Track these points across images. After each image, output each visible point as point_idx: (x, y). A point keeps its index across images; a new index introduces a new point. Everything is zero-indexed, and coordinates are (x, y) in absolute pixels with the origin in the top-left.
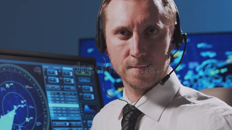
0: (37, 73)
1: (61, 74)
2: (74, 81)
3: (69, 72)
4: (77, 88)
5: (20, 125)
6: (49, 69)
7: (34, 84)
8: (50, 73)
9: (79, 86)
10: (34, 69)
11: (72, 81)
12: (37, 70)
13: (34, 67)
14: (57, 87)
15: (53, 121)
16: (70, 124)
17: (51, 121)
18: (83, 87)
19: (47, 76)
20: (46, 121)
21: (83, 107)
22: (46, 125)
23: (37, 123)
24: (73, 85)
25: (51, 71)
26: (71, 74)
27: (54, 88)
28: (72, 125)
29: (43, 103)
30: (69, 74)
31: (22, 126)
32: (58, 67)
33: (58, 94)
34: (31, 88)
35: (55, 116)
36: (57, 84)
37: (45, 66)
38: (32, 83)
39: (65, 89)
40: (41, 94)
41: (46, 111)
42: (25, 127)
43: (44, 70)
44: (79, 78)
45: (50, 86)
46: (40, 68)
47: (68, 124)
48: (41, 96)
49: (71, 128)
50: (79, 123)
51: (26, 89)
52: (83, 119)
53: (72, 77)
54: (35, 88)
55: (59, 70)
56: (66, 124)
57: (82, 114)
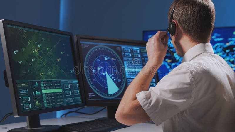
0: (118, 51)
1: (132, 52)
6: (125, 48)
7: (117, 57)
8: (126, 51)
9: (143, 59)
10: (117, 49)
11: (139, 56)
13: (116, 47)
14: (130, 59)
15: (128, 79)
19: (124, 53)
20: (124, 79)
22: (124, 81)
23: (119, 80)
24: (139, 58)
25: (127, 50)
26: (138, 52)
27: (128, 59)
30: (137, 51)
32: (131, 48)
33: (131, 63)
34: (115, 59)
35: (129, 76)
36: (130, 57)
37: (123, 47)
38: (115, 56)
40: (121, 63)
41: (124, 73)
43: (122, 49)
44: (143, 54)
45: (126, 59)
46: (120, 48)
53: (139, 53)
54: (117, 59)
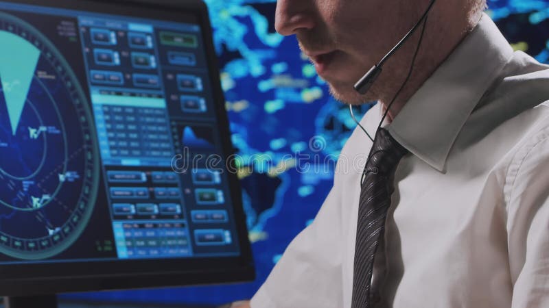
0: (66, 38)
1: (124, 43)
2: (156, 61)
3: (143, 36)
4: (165, 80)
5: (26, 180)
6: (93, 27)
7: (60, 69)
8: (97, 39)
9: (170, 77)
10: (59, 28)
11: (153, 62)
12: (66, 30)
13: (58, 20)
14: (115, 76)
15: (109, 168)
16: (149, 177)
17: (103, 168)
18: (180, 77)
19: (92, 47)
20: (91, 168)
21: (181, 132)
22: (91, 179)
23: (69, 173)
24: (153, 72)
25: (100, 32)
26: (150, 45)
27: (110, 80)
28: (155, 181)
29: (83, 119)
30: (143, 43)
31: (32, 183)
32: (118, 25)
33: (119, 95)
34: (53, 77)
36: (115, 69)
37: (85, 20)
38: (53, 64)
39: (136, 84)
40: (76, 96)
41: (90, 142)
42: (39, 185)
43: (83, 30)
44: (170, 53)
45: (97, 75)
46: (72, 24)
47: (144, 177)
48: (77, 102)
49: (151, 189)
50: (173, 190)
51: (41, 83)
53: (151, 52)
54: (63, 78)
55: (122, 31)
56: (139, 177)
57: (178, 151)
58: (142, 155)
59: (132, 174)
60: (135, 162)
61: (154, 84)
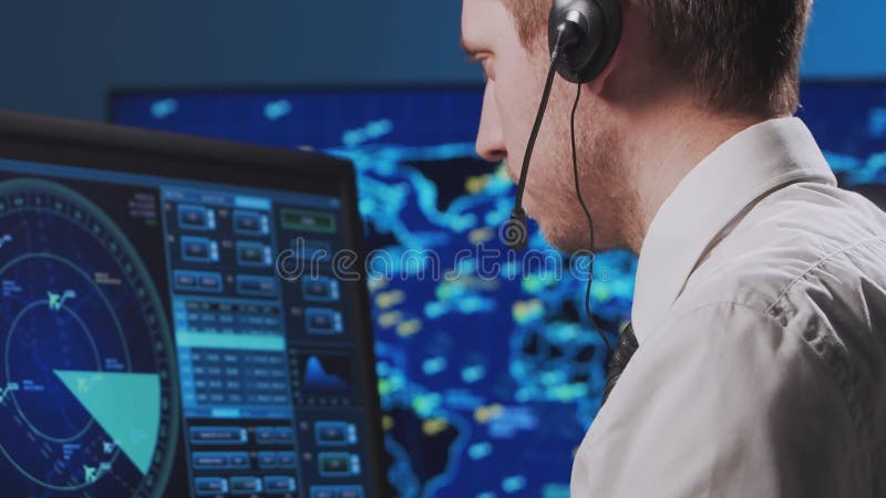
0: (141, 220)
1: (227, 227)
2: (273, 255)
3: (256, 215)
4: (284, 285)
5: (68, 443)
6: (183, 202)
8: (186, 221)
10: (132, 204)
11: (268, 256)
12: (142, 208)
13: (129, 192)
14: (209, 279)
15: (192, 422)
16: (251, 436)
17: (185, 424)
18: (307, 279)
19: (178, 233)
20: (168, 423)
21: (302, 364)
22: (166, 441)
24: (268, 271)
25: (193, 210)
27: (201, 283)
28: (260, 442)
29: (159, 346)
30: (255, 226)
31: (77, 446)
32: (214, 196)
33: (214, 307)
34: (117, 282)
35: (199, 402)
36: (211, 267)
37: (170, 192)
38: (119, 260)
39: (240, 291)
40: (151, 310)
42: (87, 450)
43: (167, 207)
45: (182, 276)
46: (152, 198)
47: (244, 436)
48: (152, 319)
49: (254, 454)
51: (98, 289)
52: (300, 416)
53: (266, 240)
54: (132, 282)
55: (223, 207)
56: (236, 436)
57: (298, 394)
58: (243, 402)
59: (226, 432)
60: (233, 413)
61: (268, 290)
